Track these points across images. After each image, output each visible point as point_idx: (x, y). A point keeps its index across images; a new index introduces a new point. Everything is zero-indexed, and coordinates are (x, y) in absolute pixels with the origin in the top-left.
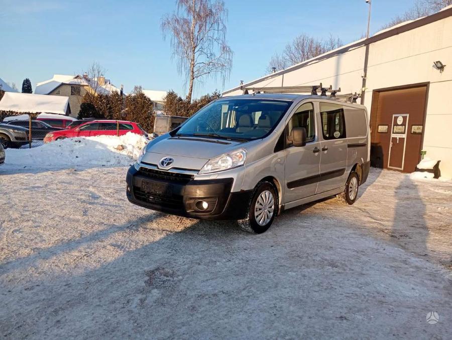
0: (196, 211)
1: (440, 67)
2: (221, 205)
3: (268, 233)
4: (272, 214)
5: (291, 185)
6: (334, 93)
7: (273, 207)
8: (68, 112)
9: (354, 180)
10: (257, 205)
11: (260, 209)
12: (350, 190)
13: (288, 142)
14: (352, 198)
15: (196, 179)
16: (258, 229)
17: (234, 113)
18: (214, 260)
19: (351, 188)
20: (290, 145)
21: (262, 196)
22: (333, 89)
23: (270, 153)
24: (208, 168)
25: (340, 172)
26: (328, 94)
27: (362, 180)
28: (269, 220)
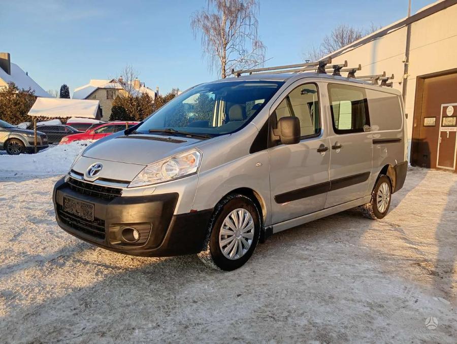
0: (124, 244)
3: (245, 270)
4: (250, 242)
5: (280, 199)
6: (352, 73)
7: (252, 231)
9: (385, 187)
10: (223, 231)
11: (229, 236)
12: (378, 199)
13: (274, 138)
14: (382, 209)
15: (124, 194)
16: (226, 265)
19: (380, 197)
20: (278, 143)
21: (233, 216)
22: (350, 66)
23: (244, 155)
24: (144, 178)
25: (363, 177)
26: (344, 75)
28: (245, 251)
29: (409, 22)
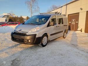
0: (27, 43)
1: (82, 9)
2: (34, 41)
3: (46, 47)
4: (47, 42)
5: (51, 35)
6: (60, 14)
7: (47, 40)
8: (6, 21)
9: (65, 33)
10: (43, 40)
12: (64, 35)
13: (50, 25)
14: (65, 37)
15: (27, 34)
16: (44, 46)
17: (38, 19)
18: (32, 55)
20: (51, 26)
21: (44, 38)
22: (60, 13)
23: (46, 28)
24: (30, 32)
25: (62, 31)
26: (59, 14)
27: (67, 33)
28: (46, 44)
29: (66, 5)
